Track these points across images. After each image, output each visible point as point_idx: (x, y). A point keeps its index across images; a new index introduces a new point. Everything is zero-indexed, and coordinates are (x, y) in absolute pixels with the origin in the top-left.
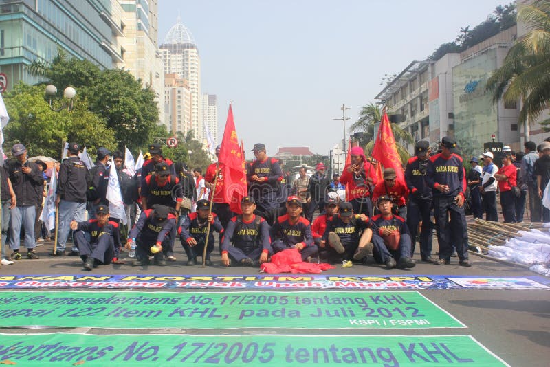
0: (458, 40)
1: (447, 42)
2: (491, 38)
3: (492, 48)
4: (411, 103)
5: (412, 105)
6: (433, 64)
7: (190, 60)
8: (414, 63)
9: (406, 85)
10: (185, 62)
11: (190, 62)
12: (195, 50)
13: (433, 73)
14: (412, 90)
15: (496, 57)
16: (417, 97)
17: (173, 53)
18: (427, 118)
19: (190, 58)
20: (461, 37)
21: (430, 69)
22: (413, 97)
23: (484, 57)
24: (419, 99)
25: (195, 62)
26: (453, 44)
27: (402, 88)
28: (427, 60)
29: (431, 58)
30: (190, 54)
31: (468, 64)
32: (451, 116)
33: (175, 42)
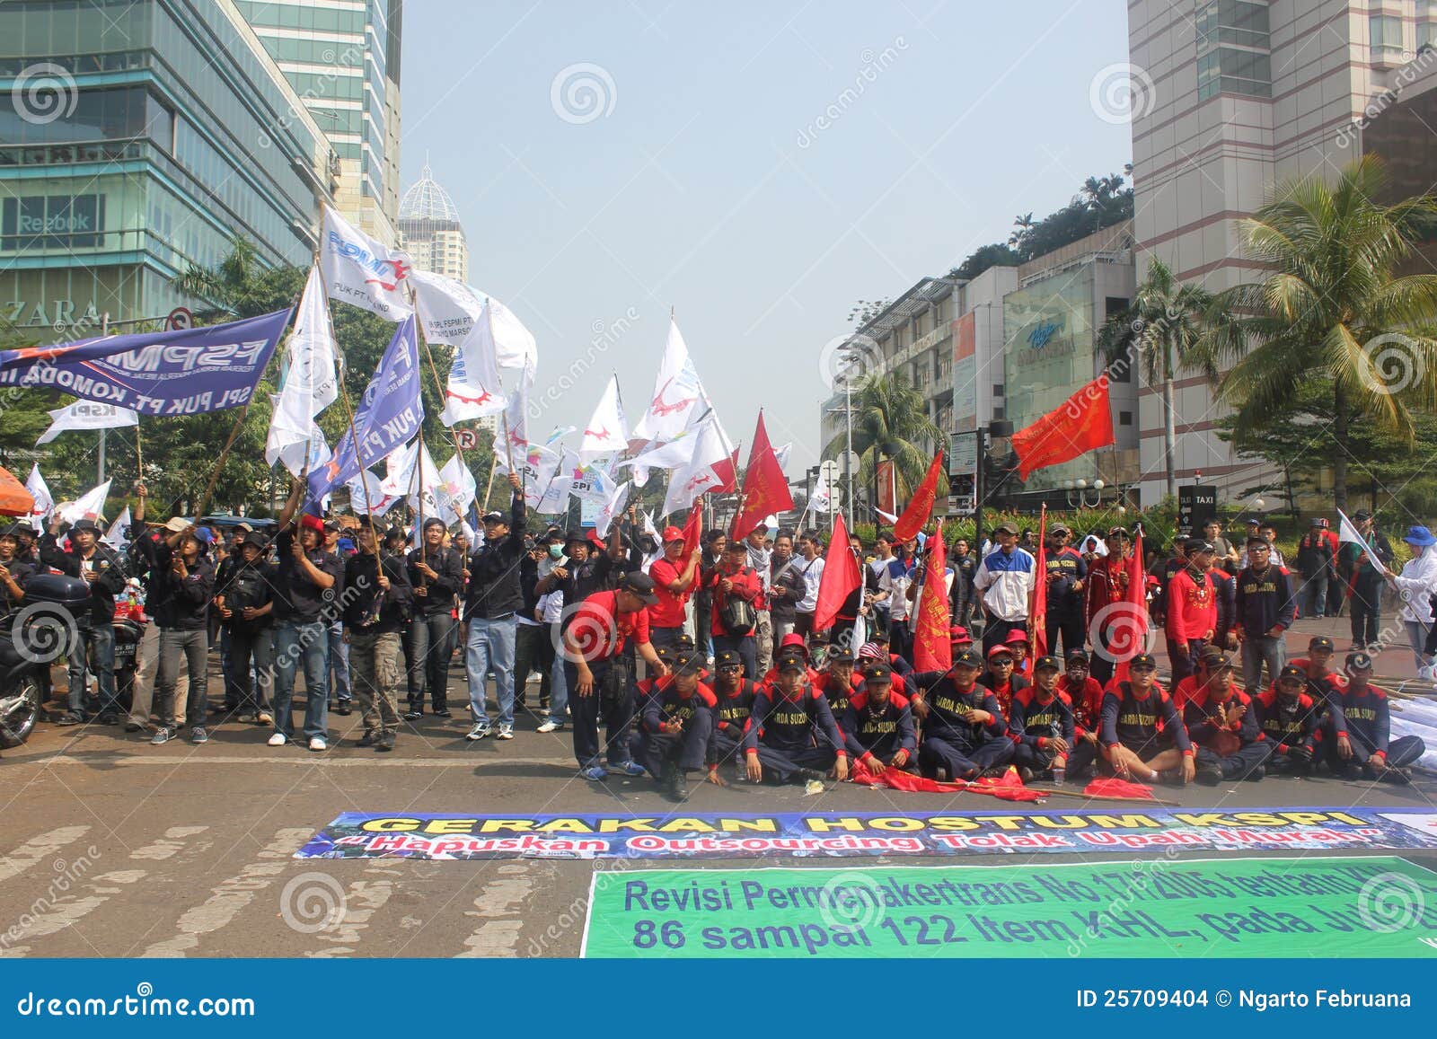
0: (1014, 241)
1: (989, 244)
2: (1080, 242)
3: (1085, 261)
4: (915, 362)
5: (916, 366)
6: (962, 286)
7: (446, 254)
8: (924, 281)
9: (905, 325)
10: (438, 257)
11: (447, 258)
12: (457, 234)
13: (962, 304)
14: (917, 335)
15: (1092, 280)
16: (928, 350)
17: (412, 238)
18: (949, 393)
19: (447, 250)
20: (1018, 236)
21: (956, 295)
22: (920, 350)
23: (1069, 279)
24: (931, 356)
25: (457, 259)
26: (1002, 248)
27: (895, 330)
28: (949, 277)
29: (956, 275)
30: (447, 242)
31: (1037, 289)
32: (999, 390)
33: (417, 215)
